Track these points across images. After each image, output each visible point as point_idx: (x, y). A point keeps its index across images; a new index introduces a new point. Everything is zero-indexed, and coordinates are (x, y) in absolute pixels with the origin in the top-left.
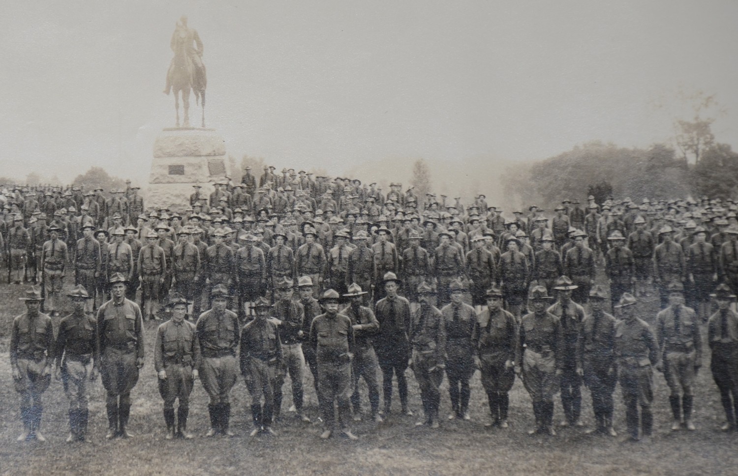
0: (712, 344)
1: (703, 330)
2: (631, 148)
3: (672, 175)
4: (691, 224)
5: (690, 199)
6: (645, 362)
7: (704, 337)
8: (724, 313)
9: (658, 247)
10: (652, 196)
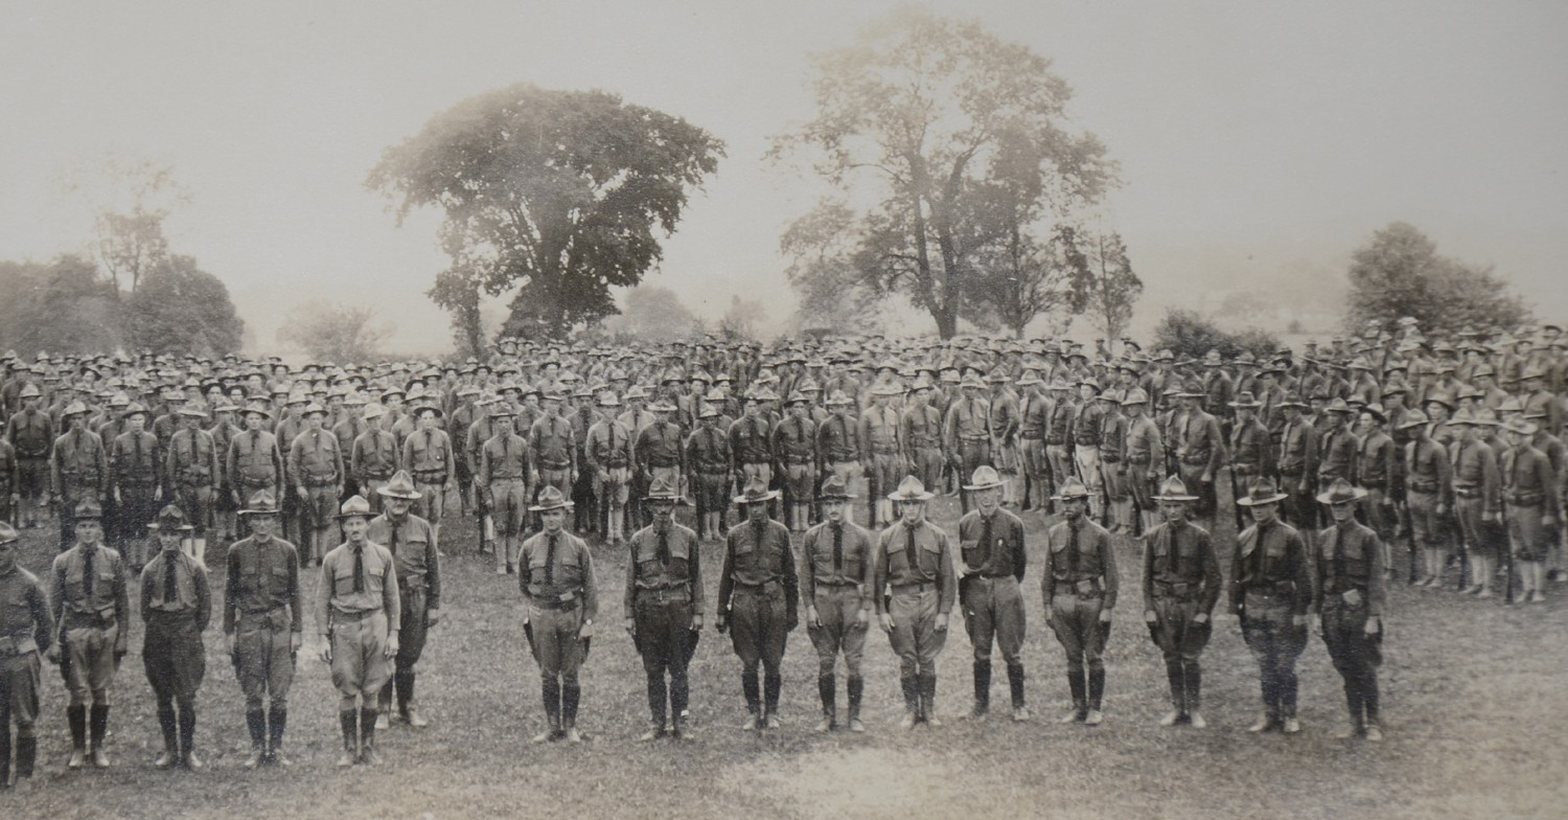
0: (148, 613)
1: (133, 589)
2: (21, 262)
3: (91, 310)
4: (121, 398)
5: (121, 354)
6: (28, 645)
7: (134, 601)
8: (172, 557)
9: (60, 439)
10: (52, 348)
